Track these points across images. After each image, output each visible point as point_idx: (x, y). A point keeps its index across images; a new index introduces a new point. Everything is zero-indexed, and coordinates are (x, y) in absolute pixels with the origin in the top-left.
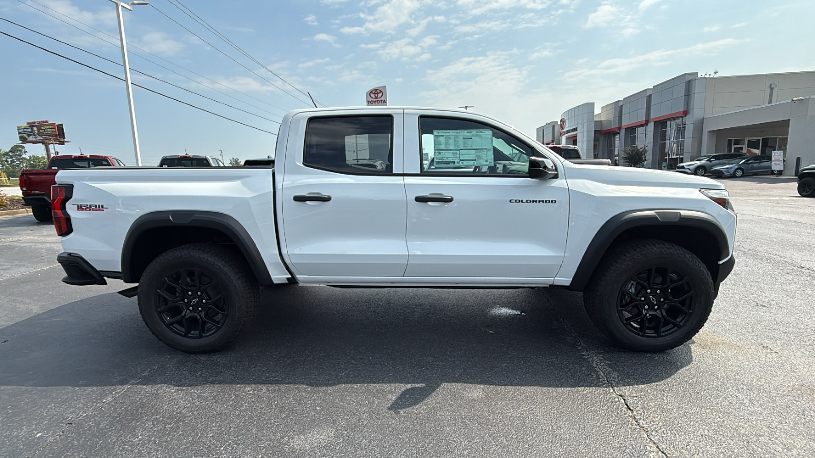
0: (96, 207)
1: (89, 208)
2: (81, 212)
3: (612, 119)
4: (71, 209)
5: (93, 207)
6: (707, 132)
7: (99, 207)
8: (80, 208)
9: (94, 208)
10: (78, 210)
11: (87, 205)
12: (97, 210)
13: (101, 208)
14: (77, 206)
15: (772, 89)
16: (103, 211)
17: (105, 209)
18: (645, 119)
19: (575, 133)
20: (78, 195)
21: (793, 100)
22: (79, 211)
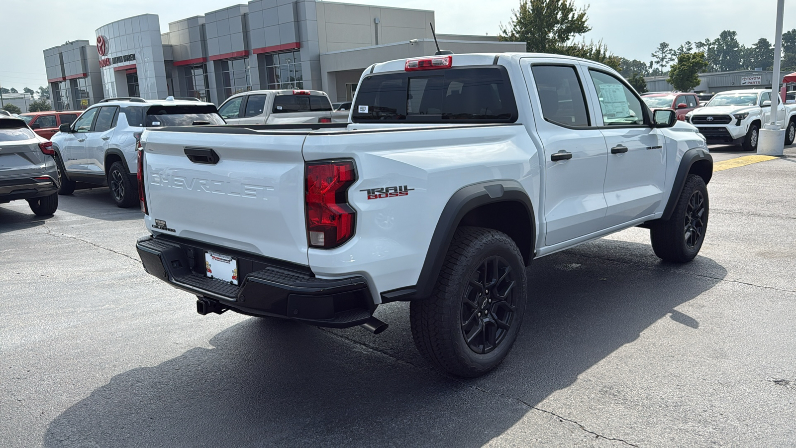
0: (396, 190)
1: (385, 193)
2: (374, 201)
3: (188, 45)
4: (356, 197)
5: (390, 192)
6: (326, 73)
7: (401, 189)
8: (371, 194)
9: (393, 191)
10: (369, 198)
11: (382, 189)
12: (397, 195)
13: (403, 191)
14: (366, 192)
15: (376, 24)
16: (407, 194)
17: (409, 192)
18: (244, 50)
19: (132, 63)
20: (367, 174)
21: (411, 42)
22: (370, 200)
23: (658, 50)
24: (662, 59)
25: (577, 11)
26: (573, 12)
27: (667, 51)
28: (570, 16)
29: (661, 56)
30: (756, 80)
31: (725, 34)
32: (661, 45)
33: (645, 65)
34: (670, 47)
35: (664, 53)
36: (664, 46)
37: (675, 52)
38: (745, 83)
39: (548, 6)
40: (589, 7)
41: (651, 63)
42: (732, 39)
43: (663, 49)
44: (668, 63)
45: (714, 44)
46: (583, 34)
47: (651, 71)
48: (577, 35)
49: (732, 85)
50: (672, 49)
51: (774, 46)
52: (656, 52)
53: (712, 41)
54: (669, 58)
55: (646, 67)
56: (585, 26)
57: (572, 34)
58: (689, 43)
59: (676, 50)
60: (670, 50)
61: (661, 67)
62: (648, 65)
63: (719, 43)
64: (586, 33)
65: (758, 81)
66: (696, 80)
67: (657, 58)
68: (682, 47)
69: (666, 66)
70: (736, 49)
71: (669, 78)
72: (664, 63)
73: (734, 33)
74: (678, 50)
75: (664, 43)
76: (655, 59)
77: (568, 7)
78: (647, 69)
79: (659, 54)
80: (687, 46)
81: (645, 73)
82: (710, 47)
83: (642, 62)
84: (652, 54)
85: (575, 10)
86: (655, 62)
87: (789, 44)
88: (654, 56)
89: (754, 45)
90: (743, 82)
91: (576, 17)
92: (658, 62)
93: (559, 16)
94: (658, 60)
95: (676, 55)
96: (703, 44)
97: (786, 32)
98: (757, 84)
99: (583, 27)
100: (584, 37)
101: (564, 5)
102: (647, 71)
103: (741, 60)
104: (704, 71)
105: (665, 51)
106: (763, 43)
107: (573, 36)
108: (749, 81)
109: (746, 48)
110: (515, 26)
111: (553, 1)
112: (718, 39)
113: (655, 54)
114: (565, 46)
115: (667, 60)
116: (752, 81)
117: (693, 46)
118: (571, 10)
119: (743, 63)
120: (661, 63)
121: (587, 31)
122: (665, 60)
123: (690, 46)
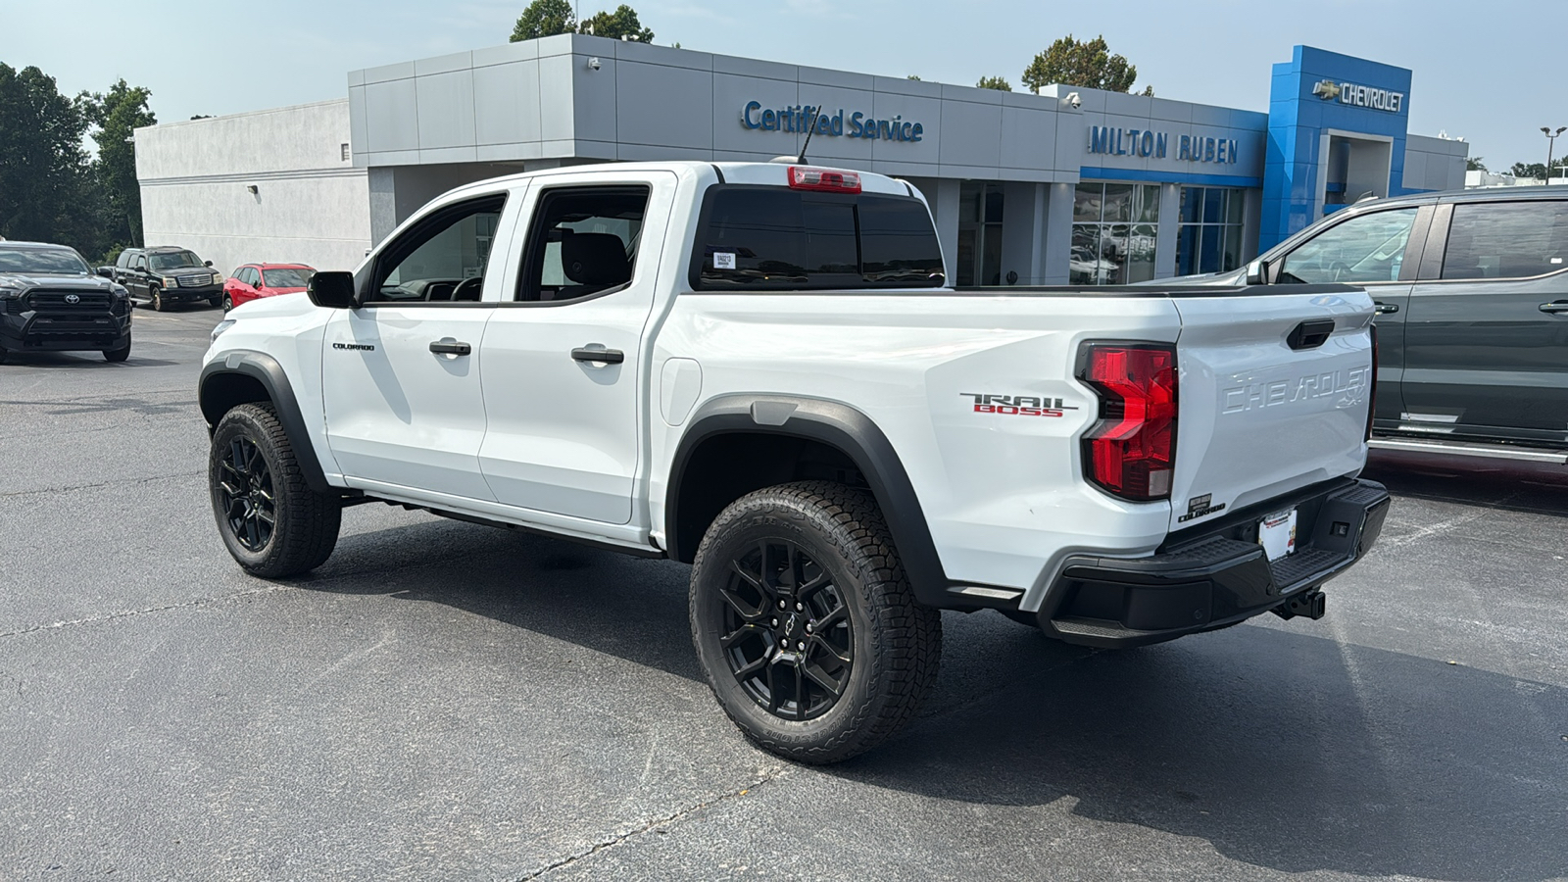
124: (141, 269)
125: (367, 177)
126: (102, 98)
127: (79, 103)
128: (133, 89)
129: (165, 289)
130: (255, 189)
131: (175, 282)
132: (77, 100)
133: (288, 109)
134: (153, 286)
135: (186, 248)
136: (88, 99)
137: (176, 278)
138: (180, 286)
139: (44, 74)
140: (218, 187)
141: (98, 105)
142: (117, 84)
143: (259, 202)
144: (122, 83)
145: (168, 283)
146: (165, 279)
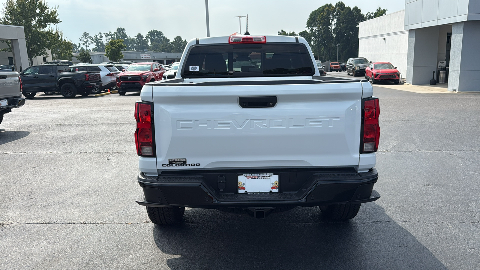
23: (83, 37)
24: (86, 42)
25: (50, 9)
26: (47, 10)
27: (88, 37)
28: (46, 11)
29: (85, 41)
30: (148, 56)
31: (120, 30)
32: (84, 33)
33: (76, 45)
34: (90, 35)
35: (87, 38)
36: (86, 34)
37: (92, 38)
38: (143, 58)
39: (30, 3)
40: (58, 7)
41: (80, 44)
42: (124, 33)
43: (86, 36)
44: (90, 45)
45: (114, 35)
46: (56, 24)
47: (80, 49)
48: (51, 24)
49: (136, 59)
50: (91, 37)
51: (145, 38)
52: (81, 38)
53: (113, 33)
54: (90, 42)
55: (77, 47)
56: (56, 19)
57: (49, 23)
58: (101, 33)
59: (93, 37)
60: (90, 37)
61: (86, 47)
62: (78, 45)
63: (117, 34)
64: (58, 24)
65: (149, 56)
66: (121, 55)
67: (83, 41)
68: (96, 36)
69: (89, 46)
70: (126, 38)
71: (106, 53)
72: (87, 45)
73: (124, 29)
74: (94, 37)
75: (86, 32)
76: (81, 42)
77: (43, 5)
78: (78, 48)
79: (84, 39)
80: (99, 35)
81: (76, 50)
82: (112, 36)
83: (74, 44)
84: (80, 39)
85: (49, 8)
86: (82, 44)
87: (152, 37)
88: (80, 40)
89: (136, 37)
90: (141, 57)
91: (50, 12)
92: (84, 44)
93: (38, 11)
94: (84, 42)
95: (93, 40)
96: (109, 34)
97: (150, 31)
98: (149, 58)
99: (56, 20)
100: (56, 26)
101: (40, 4)
102: (77, 49)
103: (130, 45)
104: (125, 50)
105: (87, 37)
106: (140, 36)
107: (49, 24)
108: (145, 56)
109: (131, 38)
110: (6, 15)
111: (34, 1)
112: (116, 32)
113: (81, 39)
114: (44, 31)
115: (89, 43)
116: (146, 56)
117: (103, 35)
118: (46, 8)
119: (131, 46)
120: (85, 45)
121: (59, 22)
122: (88, 43)
123: (101, 35)
124: (351, 64)
125: (408, 34)
126: (373, 13)
127: (367, 16)
128: (382, 10)
129: (356, 70)
130: (385, 39)
131: (359, 68)
132: (366, 15)
133: (394, 13)
134: (353, 69)
135: (365, 58)
136: (369, 14)
137: (359, 67)
138: (360, 69)
139: (358, 8)
140: (376, 39)
141: (372, 15)
142: (378, 9)
143: (385, 43)
144: (380, 8)
145: (357, 68)
146: (356, 67)
